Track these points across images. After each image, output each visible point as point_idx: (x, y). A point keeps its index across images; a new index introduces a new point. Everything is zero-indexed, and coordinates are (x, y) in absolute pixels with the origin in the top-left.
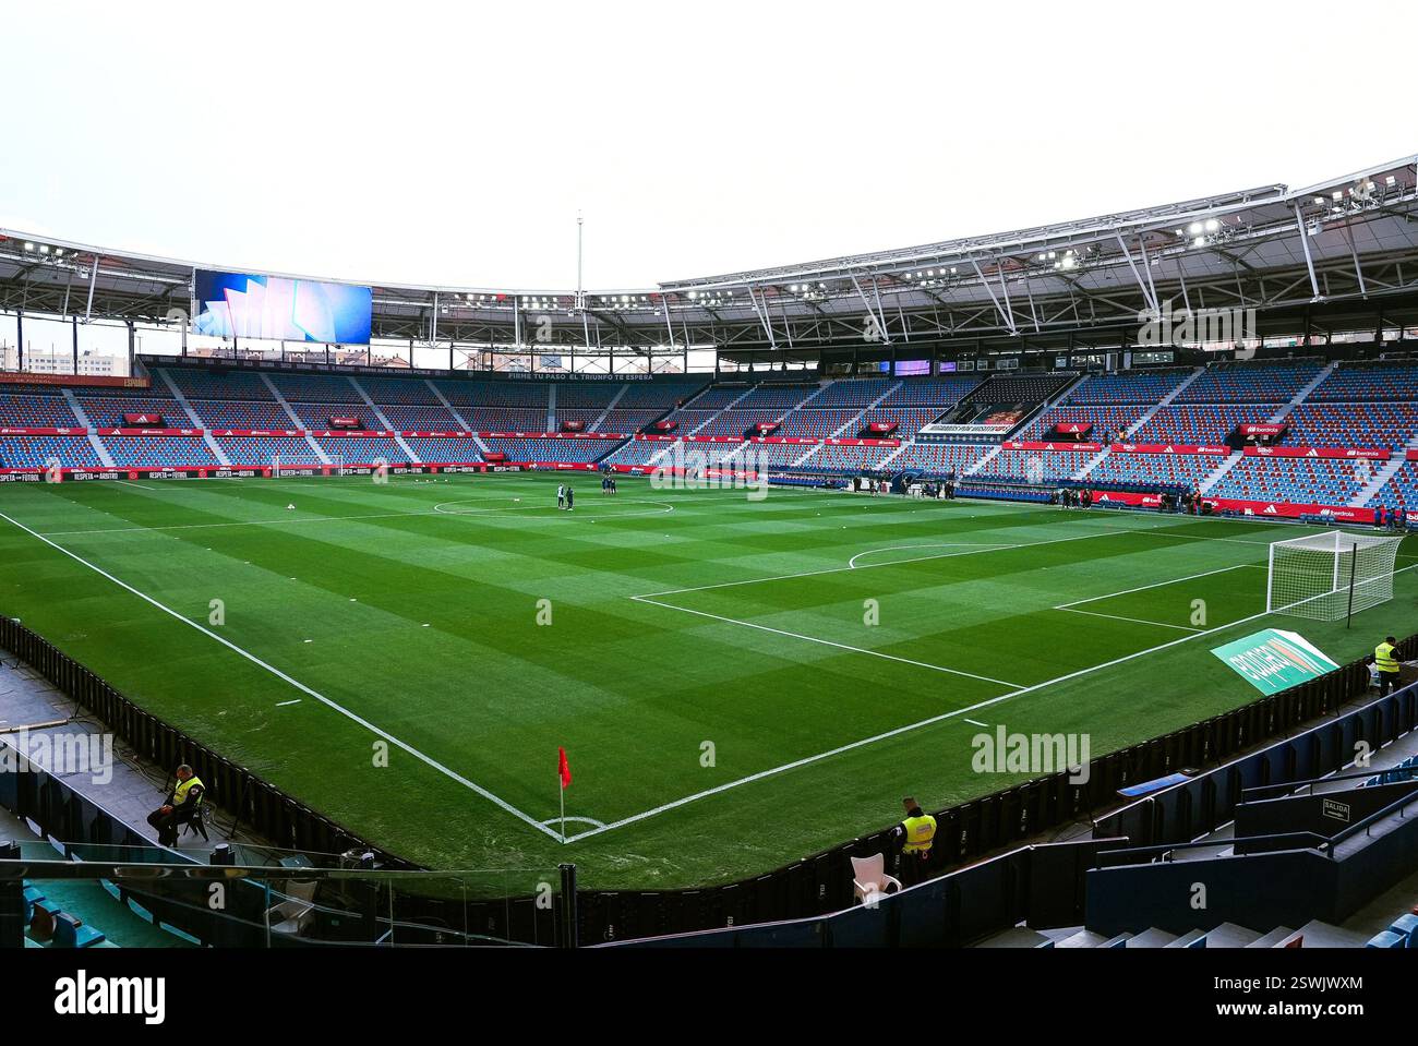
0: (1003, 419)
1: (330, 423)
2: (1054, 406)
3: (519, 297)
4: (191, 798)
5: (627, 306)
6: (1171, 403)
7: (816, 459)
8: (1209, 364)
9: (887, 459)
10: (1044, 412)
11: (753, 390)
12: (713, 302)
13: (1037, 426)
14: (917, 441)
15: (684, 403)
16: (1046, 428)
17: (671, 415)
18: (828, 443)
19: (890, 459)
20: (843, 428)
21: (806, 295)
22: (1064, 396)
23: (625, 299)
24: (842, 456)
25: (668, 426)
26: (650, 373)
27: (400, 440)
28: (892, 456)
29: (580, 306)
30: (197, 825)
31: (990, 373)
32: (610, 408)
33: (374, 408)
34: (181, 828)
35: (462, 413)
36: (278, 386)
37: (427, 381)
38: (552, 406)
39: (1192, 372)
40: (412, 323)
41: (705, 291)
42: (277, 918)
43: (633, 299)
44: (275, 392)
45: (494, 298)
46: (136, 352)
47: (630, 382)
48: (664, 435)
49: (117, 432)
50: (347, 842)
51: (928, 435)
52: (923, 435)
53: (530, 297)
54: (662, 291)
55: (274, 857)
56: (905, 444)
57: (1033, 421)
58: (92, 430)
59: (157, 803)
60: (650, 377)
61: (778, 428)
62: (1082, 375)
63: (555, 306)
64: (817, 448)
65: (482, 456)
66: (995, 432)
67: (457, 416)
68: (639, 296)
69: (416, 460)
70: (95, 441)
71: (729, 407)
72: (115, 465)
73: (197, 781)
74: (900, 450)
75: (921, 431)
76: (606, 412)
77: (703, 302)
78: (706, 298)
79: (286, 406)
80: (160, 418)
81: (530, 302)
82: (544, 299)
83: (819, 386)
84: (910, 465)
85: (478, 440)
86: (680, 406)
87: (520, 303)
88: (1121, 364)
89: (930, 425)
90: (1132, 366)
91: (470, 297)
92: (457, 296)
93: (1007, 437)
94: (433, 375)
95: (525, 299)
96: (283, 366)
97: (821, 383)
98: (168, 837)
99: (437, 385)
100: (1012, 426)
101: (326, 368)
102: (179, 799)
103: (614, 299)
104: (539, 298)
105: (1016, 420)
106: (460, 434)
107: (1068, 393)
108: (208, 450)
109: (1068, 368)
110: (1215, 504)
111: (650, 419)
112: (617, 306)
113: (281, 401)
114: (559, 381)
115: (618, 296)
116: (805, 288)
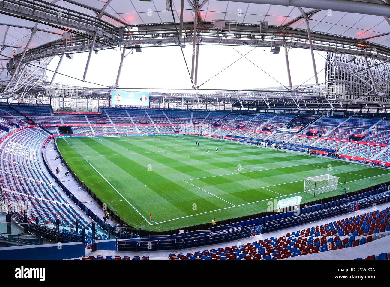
0: (298, 128)
1: (140, 122)
2: (312, 125)
3: (183, 94)
4: (108, 215)
5: (208, 97)
6: (340, 126)
7: (251, 136)
8: (352, 116)
9: (268, 137)
10: (308, 126)
11: (240, 115)
12: (228, 96)
13: (306, 130)
14: (276, 132)
15: (223, 118)
16: (308, 131)
17: (219, 121)
18: (255, 131)
19: (269, 137)
20: (260, 127)
21: (250, 96)
22: (315, 122)
23: (208, 95)
24: (258, 135)
25: (218, 124)
26: (216, 110)
27: (155, 127)
28: (270, 136)
29: (197, 96)
30: (108, 219)
31: (298, 114)
32: (206, 118)
33: (150, 118)
34: (106, 219)
35: (170, 120)
36: (129, 113)
37: (163, 111)
38: (192, 118)
39: (348, 117)
40: (159, 99)
41: (226, 94)
42: (116, 231)
43: (210, 95)
44: (129, 115)
45: (177, 94)
46: (99, 106)
47: (211, 112)
48: (217, 126)
49: (95, 125)
50: (124, 223)
51: (279, 131)
52: (278, 131)
53: (186, 94)
54: (216, 93)
55: (117, 223)
56: (273, 133)
57: (305, 129)
58: (91, 125)
59: (104, 216)
60: (216, 111)
61: (244, 126)
62: (321, 117)
63: (191, 96)
64: (252, 132)
65: (174, 131)
66: (295, 132)
67: (169, 120)
68: (211, 94)
69: (159, 132)
70: (91, 127)
71: (234, 120)
72: (95, 133)
73: (108, 213)
74: (272, 134)
75: (278, 130)
76: (204, 119)
77: (226, 96)
78: (227, 95)
79: (131, 118)
80: (104, 122)
81: (186, 95)
82: (189, 95)
83: (256, 115)
84: (273, 139)
85: (173, 127)
86: (222, 119)
87: (183, 95)
88: (331, 114)
89: (280, 128)
90: (334, 115)
91: (172, 94)
92: (169, 94)
93: (297, 133)
94: (164, 110)
95: (184, 94)
96: (130, 108)
97: (257, 114)
98: (105, 220)
99: (165, 112)
100: (299, 130)
101: (140, 109)
102: (106, 216)
103: (205, 95)
104: (188, 94)
105: (301, 128)
106: (169, 125)
107: (316, 121)
108: (114, 129)
109: (318, 114)
110: (340, 156)
111: (215, 122)
112: (206, 96)
113: (130, 117)
114: (194, 111)
115: (206, 94)
116: (250, 94)
